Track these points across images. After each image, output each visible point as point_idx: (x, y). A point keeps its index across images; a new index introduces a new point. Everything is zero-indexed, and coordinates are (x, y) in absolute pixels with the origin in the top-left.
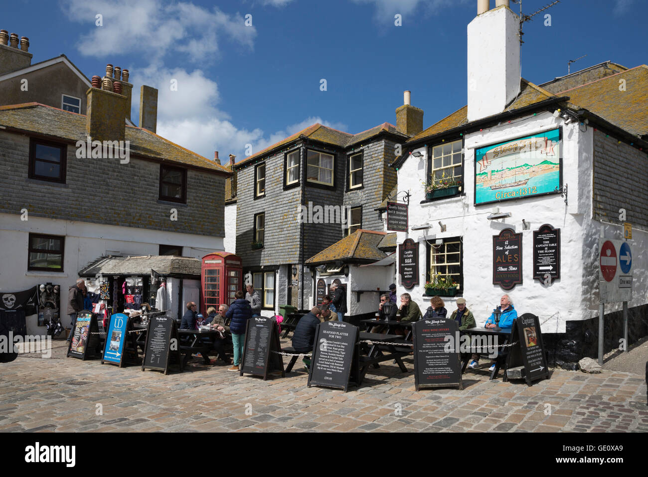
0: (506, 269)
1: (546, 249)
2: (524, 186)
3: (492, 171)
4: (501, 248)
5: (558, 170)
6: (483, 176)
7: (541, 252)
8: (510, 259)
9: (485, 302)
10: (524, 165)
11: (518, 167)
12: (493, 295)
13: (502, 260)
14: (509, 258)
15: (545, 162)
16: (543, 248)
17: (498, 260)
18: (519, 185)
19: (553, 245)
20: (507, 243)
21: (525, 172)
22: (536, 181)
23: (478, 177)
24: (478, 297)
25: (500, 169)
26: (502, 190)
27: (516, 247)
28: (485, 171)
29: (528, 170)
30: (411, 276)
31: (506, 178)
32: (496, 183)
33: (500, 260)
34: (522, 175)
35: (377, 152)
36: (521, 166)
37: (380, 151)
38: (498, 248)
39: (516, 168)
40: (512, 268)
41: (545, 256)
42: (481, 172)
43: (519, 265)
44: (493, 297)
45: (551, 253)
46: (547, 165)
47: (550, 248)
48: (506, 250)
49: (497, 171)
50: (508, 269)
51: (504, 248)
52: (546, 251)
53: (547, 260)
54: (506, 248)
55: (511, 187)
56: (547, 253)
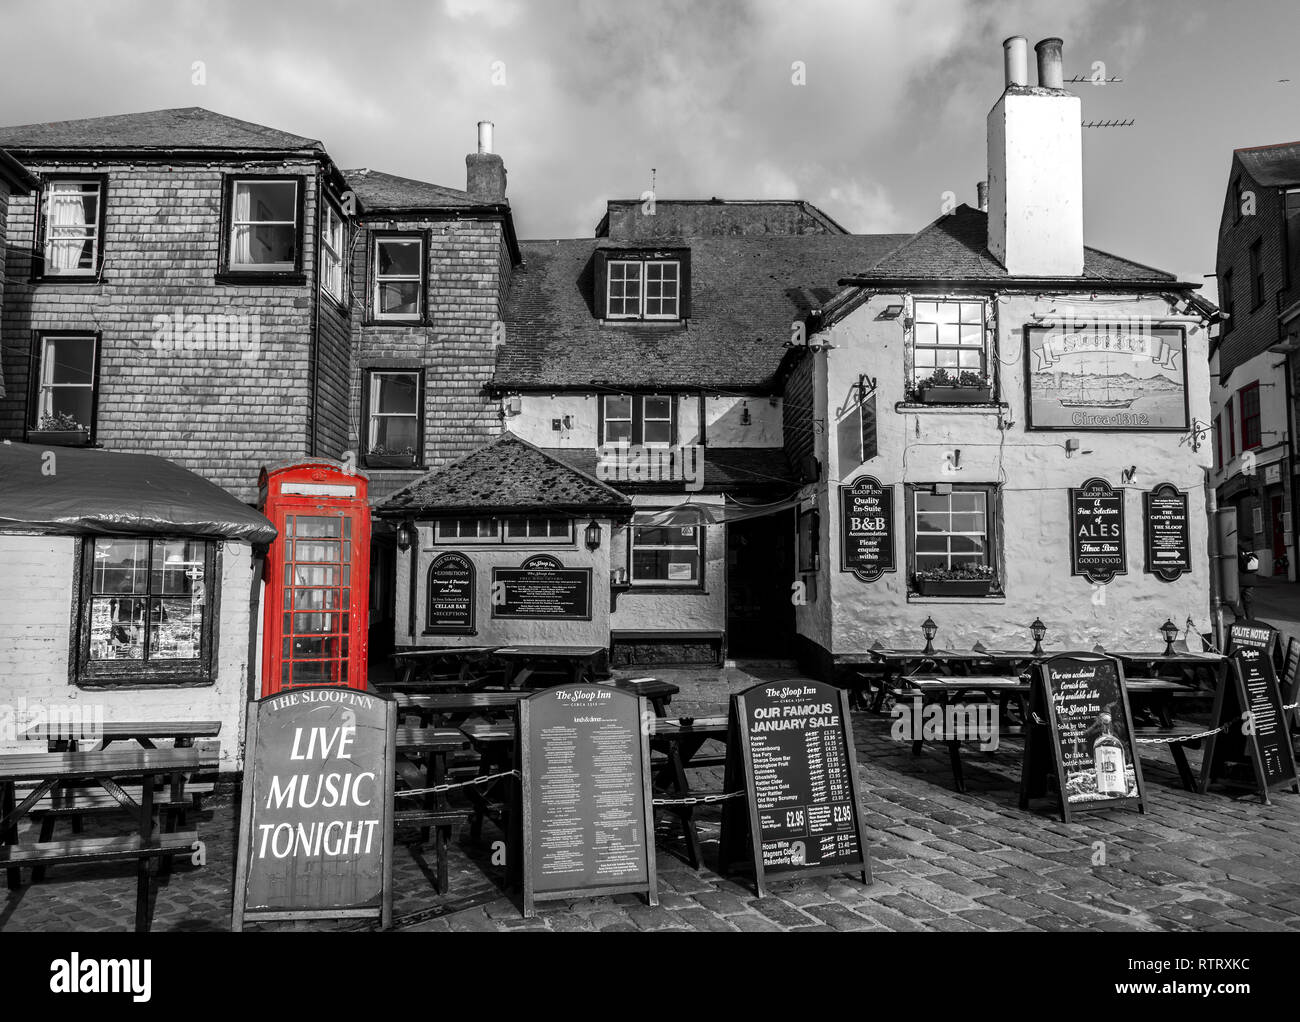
0: (1097, 549)
1: (1168, 523)
2: (1125, 410)
3: (1063, 373)
4: (1088, 512)
5: (1183, 396)
6: (1045, 380)
7: (1159, 527)
8: (1104, 532)
9: (1053, 606)
10: (1122, 375)
11: (1112, 376)
12: (1071, 593)
13: (1090, 533)
14: (1102, 530)
15: (1159, 377)
16: (1162, 522)
17: (1081, 532)
18: (1116, 407)
19: (1178, 518)
20: (1097, 503)
21: (1125, 386)
22: (1145, 405)
23: (1034, 379)
24: (1037, 597)
25: (1077, 373)
26: (1083, 410)
27: (1115, 512)
28: (1050, 371)
29: (1130, 386)
30: (876, 557)
31: (1091, 392)
32: (1074, 396)
33: (1086, 532)
34: (1120, 391)
35: (476, 247)
36: (1117, 376)
37: (487, 247)
38: (1082, 511)
39: (1108, 376)
40: (1107, 548)
41: (1167, 535)
42: (1042, 372)
43: (1120, 542)
44: (1071, 597)
45: (1175, 530)
46: (1162, 382)
47: (1173, 522)
48: (1097, 516)
49: (1073, 375)
50: (1101, 548)
51: (1092, 511)
52: (1168, 527)
53: (1168, 541)
54: (1097, 512)
55: (1100, 409)
56: (1168, 530)
